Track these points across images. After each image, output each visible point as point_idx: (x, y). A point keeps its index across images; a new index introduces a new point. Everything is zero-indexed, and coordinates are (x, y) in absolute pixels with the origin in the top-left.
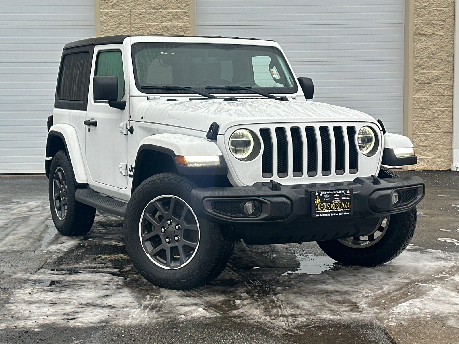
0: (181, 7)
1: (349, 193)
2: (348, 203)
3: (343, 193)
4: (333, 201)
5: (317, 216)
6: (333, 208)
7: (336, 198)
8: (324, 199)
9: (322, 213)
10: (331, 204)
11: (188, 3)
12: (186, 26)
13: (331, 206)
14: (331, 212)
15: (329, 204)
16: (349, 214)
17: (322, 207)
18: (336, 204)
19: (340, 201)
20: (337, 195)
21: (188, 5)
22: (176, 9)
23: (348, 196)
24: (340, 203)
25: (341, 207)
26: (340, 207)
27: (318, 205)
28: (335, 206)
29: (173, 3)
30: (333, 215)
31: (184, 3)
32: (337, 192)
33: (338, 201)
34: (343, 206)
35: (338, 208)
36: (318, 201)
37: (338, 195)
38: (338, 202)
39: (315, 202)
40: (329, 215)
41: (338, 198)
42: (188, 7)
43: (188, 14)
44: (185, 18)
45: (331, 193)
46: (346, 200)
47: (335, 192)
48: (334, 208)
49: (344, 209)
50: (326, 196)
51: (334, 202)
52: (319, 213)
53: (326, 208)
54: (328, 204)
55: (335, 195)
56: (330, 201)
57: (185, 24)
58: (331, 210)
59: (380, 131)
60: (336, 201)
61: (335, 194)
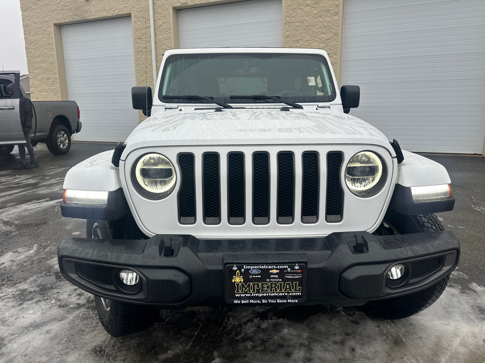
0: (333, 50)
1: (298, 269)
2: (296, 284)
3: (286, 269)
4: (268, 280)
5: (236, 302)
6: (267, 290)
7: (272, 276)
8: (251, 277)
9: (245, 298)
10: (262, 284)
11: (337, 47)
12: (335, 61)
13: (263, 287)
14: (263, 297)
15: (260, 284)
16: (296, 301)
17: (246, 289)
18: (273, 285)
19: (281, 280)
20: (275, 271)
21: (337, 48)
22: (329, 51)
23: (297, 273)
24: (281, 284)
25: (283, 291)
26: (281, 290)
27: (238, 285)
28: (272, 287)
29: (328, 47)
30: (266, 302)
31: (334, 47)
32: (275, 267)
33: (277, 280)
34: (286, 288)
35: (276, 290)
36: (238, 279)
37: (278, 271)
38: (278, 282)
39: (233, 281)
40: (259, 302)
41: (277, 276)
42: (337, 49)
43: (336, 54)
44: (335, 56)
45: (263, 267)
46: (292, 280)
47: (270, 267)
48: (269, 290)
49: (288, 293)
50: (254, 272)
51: (270, 281)
52: (240, 298)
53: (254, 291)
54: (258, 285)
55: (271, 271)
56: (263, 279)
57: (334, 60)
58: (263, 293)
59: (392, 157)
60: (273, 280)
61: (271, 269)
